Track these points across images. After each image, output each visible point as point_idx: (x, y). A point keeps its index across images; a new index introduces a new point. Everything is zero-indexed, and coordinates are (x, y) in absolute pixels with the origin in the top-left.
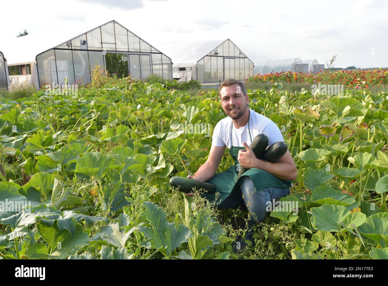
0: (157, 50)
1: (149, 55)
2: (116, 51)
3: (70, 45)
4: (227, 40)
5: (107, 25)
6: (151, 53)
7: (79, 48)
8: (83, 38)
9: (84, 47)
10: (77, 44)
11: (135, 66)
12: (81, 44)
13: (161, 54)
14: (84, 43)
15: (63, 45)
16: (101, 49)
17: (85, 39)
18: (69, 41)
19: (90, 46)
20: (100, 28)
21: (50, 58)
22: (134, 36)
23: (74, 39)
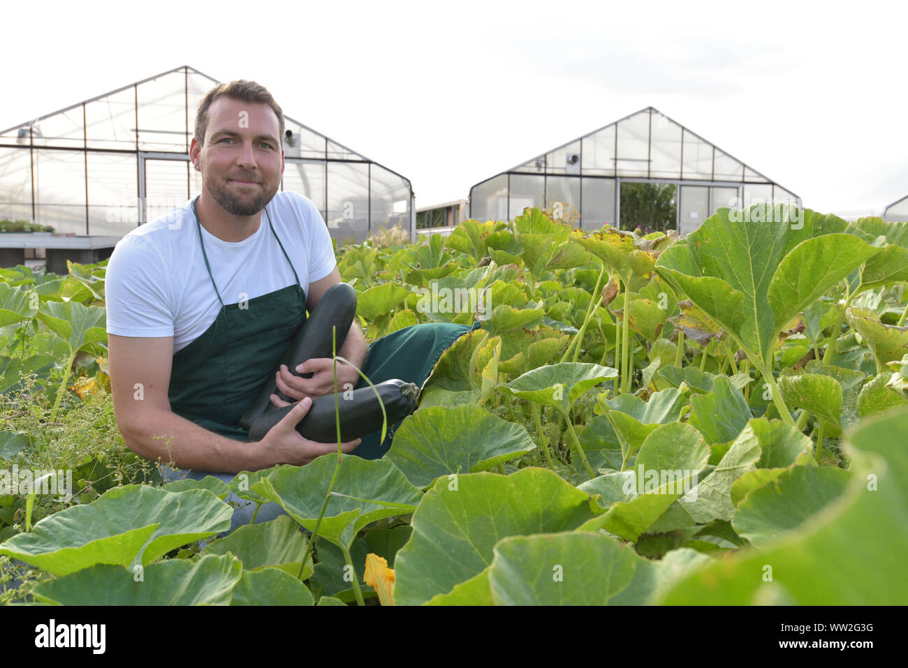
0: (761, 175)
1: (738, 188)
2: (649, 178)
3: (543, 165)
5: (632, 119)
6: (744, 182)
7: (562, 172)
8: (574, 150)
9: (574, 169)
10: (558, 163)
11: (694, 215)
12: (569, 162)
13: (770, 187)
14: (575, 159)
15: (528, 165)
16: (612, 174)
17: (577, 152)
18: (541, 157)
19: (588, 166)
20: (614, 127)
21: (499, 193)
22: (700, 141)
23: (553, 151)
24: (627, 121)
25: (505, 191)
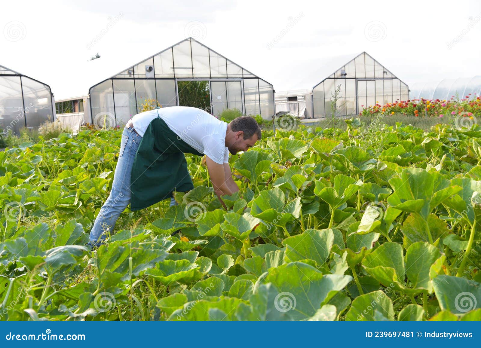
0: (251, 74)
1: (240, 81)
2: (193, 78)
3: (132, 73)
4: (362, 54)
5: (180, 44)
6: (243, 78)
7: (144, 77)
8: (150, 63)
9: (150, 75)
10: (141, 71)
11: (219, 97)
12: (147, 71)
13: (257, 79)
14: (150, 69)
15: (123, 73)
16: (172, 76)
17: (152, 65)
18: (130, 68)
19: (159, 72)
20: (171, 49)
21: (106, 91)
22: (219, 56)
23: (137, 65)
24: (178, 46)
25: (111, 89)
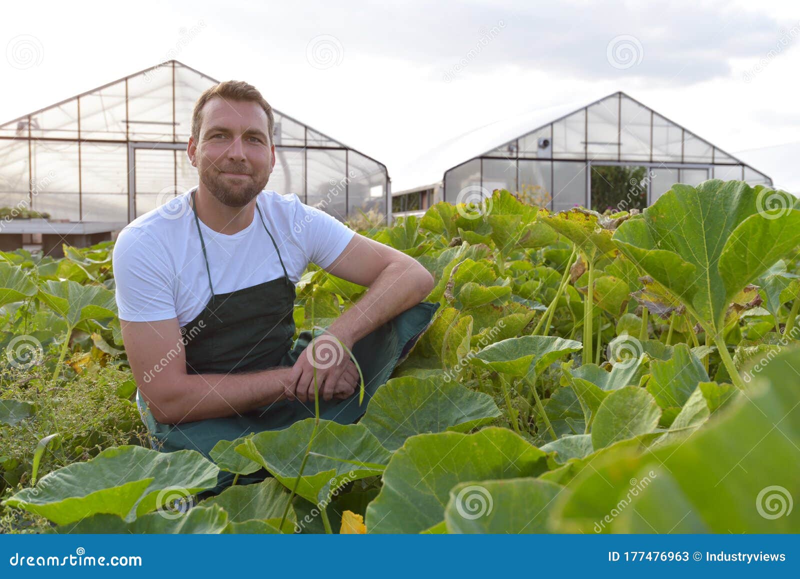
0: (730, 157)
1: (707, 169)
2: (619, 161)
3: (515, 150)
5: (602, 103)
6: (713, 164)
7: (534, 156)
8: (545, 134)
9: (545, 153)
10: (530, 148)
12: (540, 146)
13: (740, 168)
14: (546, 144)
15: (500, 150)
16: (583, 157)
17: (548, 137)
18: (513, 141)
19: (559, 150)
20: (584, 112)
21: (472, 177)
22: (670, 124)
23: (524, 136)
24: (596, 106)
25: (478, 175)
